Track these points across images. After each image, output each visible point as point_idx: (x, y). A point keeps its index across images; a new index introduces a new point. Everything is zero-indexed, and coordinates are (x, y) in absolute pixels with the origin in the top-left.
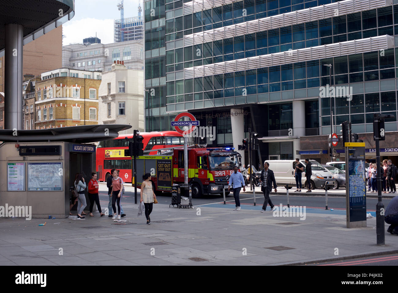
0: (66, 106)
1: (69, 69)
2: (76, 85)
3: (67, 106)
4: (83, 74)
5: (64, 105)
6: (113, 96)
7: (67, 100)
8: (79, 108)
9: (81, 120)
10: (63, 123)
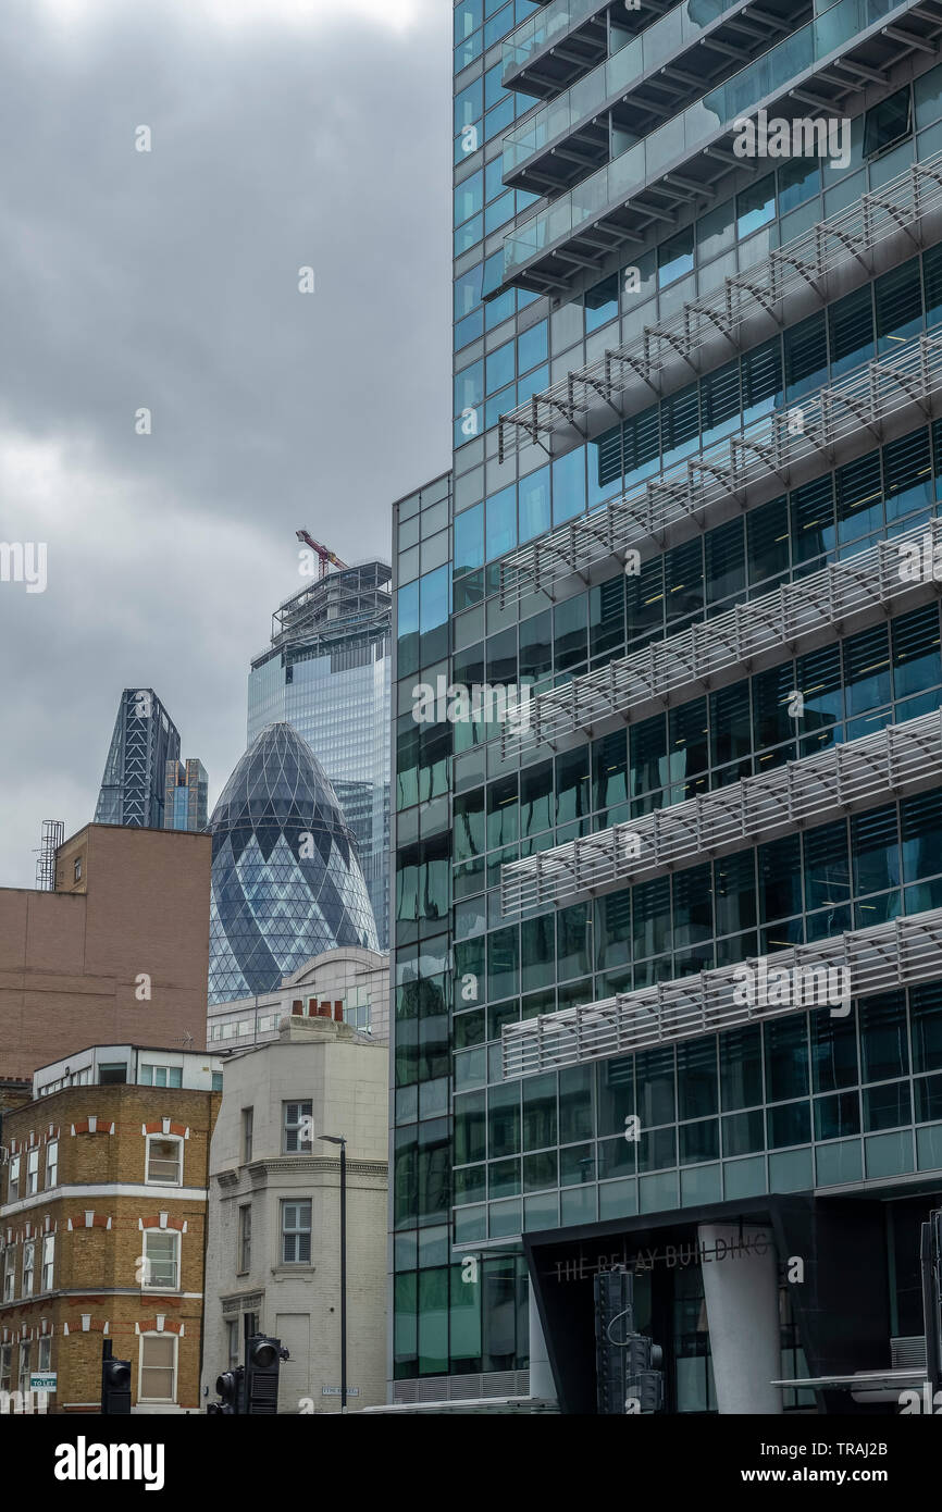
0: (109, 1226)
1: (136, 1049)
2: (167, 1125)
3: (114, 1227)
4: (205, 1069)
5: (100, 1224)
6: (259, 1171)
7: (115, 1198)
8: (176, 1235)
9: (186, 1295)
10: (95, 1307)
